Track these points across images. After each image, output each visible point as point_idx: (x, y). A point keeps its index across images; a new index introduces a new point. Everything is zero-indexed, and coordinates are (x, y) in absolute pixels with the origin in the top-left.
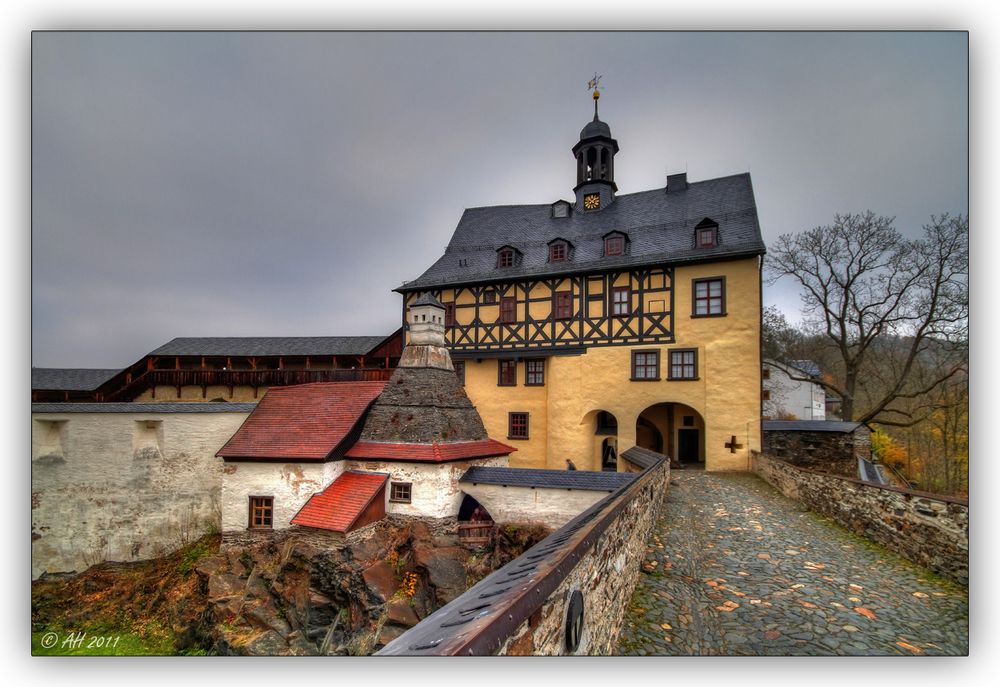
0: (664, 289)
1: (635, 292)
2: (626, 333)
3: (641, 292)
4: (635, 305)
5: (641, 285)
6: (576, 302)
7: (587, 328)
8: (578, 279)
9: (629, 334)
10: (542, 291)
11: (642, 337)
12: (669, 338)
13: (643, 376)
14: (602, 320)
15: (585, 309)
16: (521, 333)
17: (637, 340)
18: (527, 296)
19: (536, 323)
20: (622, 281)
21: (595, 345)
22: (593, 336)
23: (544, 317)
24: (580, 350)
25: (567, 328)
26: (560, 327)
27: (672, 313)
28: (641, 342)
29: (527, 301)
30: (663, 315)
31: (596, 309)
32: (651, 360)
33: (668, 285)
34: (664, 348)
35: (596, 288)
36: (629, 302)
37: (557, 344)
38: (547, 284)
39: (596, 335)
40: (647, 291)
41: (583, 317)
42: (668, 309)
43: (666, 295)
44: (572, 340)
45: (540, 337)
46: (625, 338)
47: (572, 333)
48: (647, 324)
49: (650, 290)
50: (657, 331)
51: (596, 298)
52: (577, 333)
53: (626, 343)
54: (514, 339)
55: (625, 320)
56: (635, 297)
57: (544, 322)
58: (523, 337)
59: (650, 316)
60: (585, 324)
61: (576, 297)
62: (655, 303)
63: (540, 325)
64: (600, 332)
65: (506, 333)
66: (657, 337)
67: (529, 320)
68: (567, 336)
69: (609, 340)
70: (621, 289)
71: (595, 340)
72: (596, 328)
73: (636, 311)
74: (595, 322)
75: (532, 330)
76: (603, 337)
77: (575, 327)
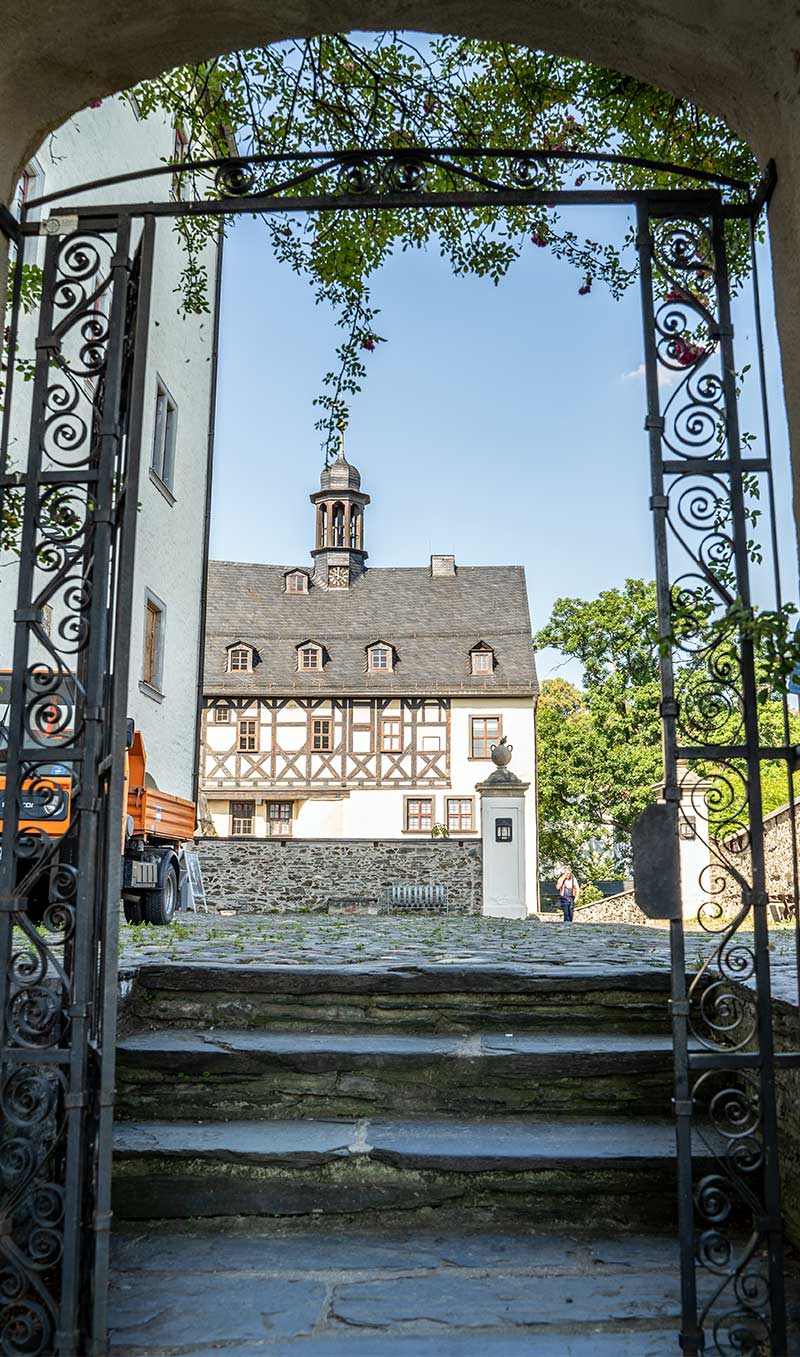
0: (439, 724)
1: (408, 725)
2: (396, 774)
3: (414, 725)
4: (408, 741)
5: (414, 717)
6: (338, 731)
7: (351, 766)
8: (340, 702)
9: (401, 776)
10: (293, 713)
11: (415, 779)
12: (444, 783)
13: (417, 828)
14: (369, 756)
15: (348, 741)
16: (266, 766)
17: (409, 783)
18: (274, 718)
19: (285, 754)
20: (392, 710)
21: (361, 786)
22: (357, 776)
23: (297, 747)
24: (342, 793)
25: (326, 764)
26: (317, 762)
27: (448, 752)
28: (414, 786)
29: (275, 725)
30: (438, 754)
31: (362, 742)
32: (426, 808)
33: (444, 719)
34: (439, 796)
35: (361, 715)
36: (402, 736)
37: (313, 784)
38: (302, 706)
39: (361, 775)
40: (420, 724)
41: (346, 750)
42: (443, 748)
43: (441, 731)
44: (332, 780)
45: (290, 774)
46: (396, 780)
47: (332, 770)
48: (421, 764)
49: (424, 724)
50: (431, 774)
51: (362, 727)
52: (339, 771)
53: (396, 787)
54: (256, 775)
55: (396, 757)
56: (408, 731)
57: (297, 755)
58: (269, 772)
59: (423, 754)
60: (349, 760)
61: (337, 724)
62: (429, 739)
63: (291, 757)
64: (367, 772)
65: (245, 766)
66: (431, 780)
67: (276, 751)
68: (326, 774)
69: (379, 782)
70: (393, 719)
71: (361, 781)
72: (361, 766)
73: (408, 749)
74: (361, 758)
75: (281, 763)
76: (370, 778)
77: (336, 762)
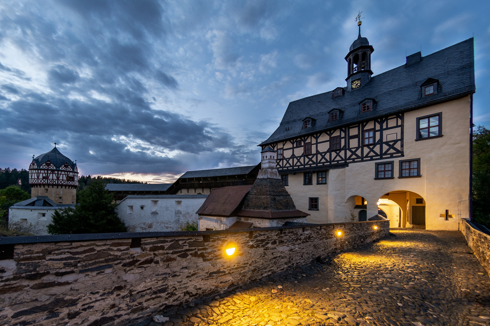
0: (397, 126)
1: (378, 131)
2: (372, 154)
3: (381, 130)
4: (378, 138)
5: (381, 127)
6: (343, 141)
7: (349, 154)
8: (344, 129)
9: (374, 155)
10: (325, 137)
11: (382, 155)
12: (400, 154)
13: (383, 176)
14: (357, 149)
15: (347, 143)
16: (314, 159)
17: (379, 157)
18: (317, 141)
19: (321, 154)
20: (370, 126)
21: (354, 161)
22: (352, 158)
23: (326, 151)
24: (345, 165)
25: (338, 155)
26: (334, 154)
27: (402, 139)
28: (381, 158)
29: (317, 143)
30: (396, 142)
31: (354, 143)
32: (388, 167)
33: (400, 123)
34: (396, 161)
35: (354, 132)
36: (374, 137)
37: (333, 163)
38: (327, 134)
39: (354, 157)
40: (385, 129)
41: (347, 148)
42: (399, 137)
43: (399, 130)
44: (340, 161)
45: (323, 161)
46: (372, 157)
47: (340, 157)
48: (385, 147)
49: (387, 128)
50: (392, 151)
51: (354, 137)
52: (343, 157)
53: (372, 159)
54: (310, 162)
55: (371, 147)
56: (378, 134)
57: (325, 153)
58: (315, 161)
59: (387, 143)
60: (348, 152)
61: (343, 138)
62: (390, 135)
63: (323, 154)
64: (356, 155)
65: (307, 160)
66: (392, 154)
67: (318, 152)
68: (338, 158)
69: (362, 159)
70: (369, 131)
71: (354, 159)
72: (354, 153)
73: (378, 141)
74: (354, 150)
75: (320, 157)
76: (358, 157)
77: (342, 154)
